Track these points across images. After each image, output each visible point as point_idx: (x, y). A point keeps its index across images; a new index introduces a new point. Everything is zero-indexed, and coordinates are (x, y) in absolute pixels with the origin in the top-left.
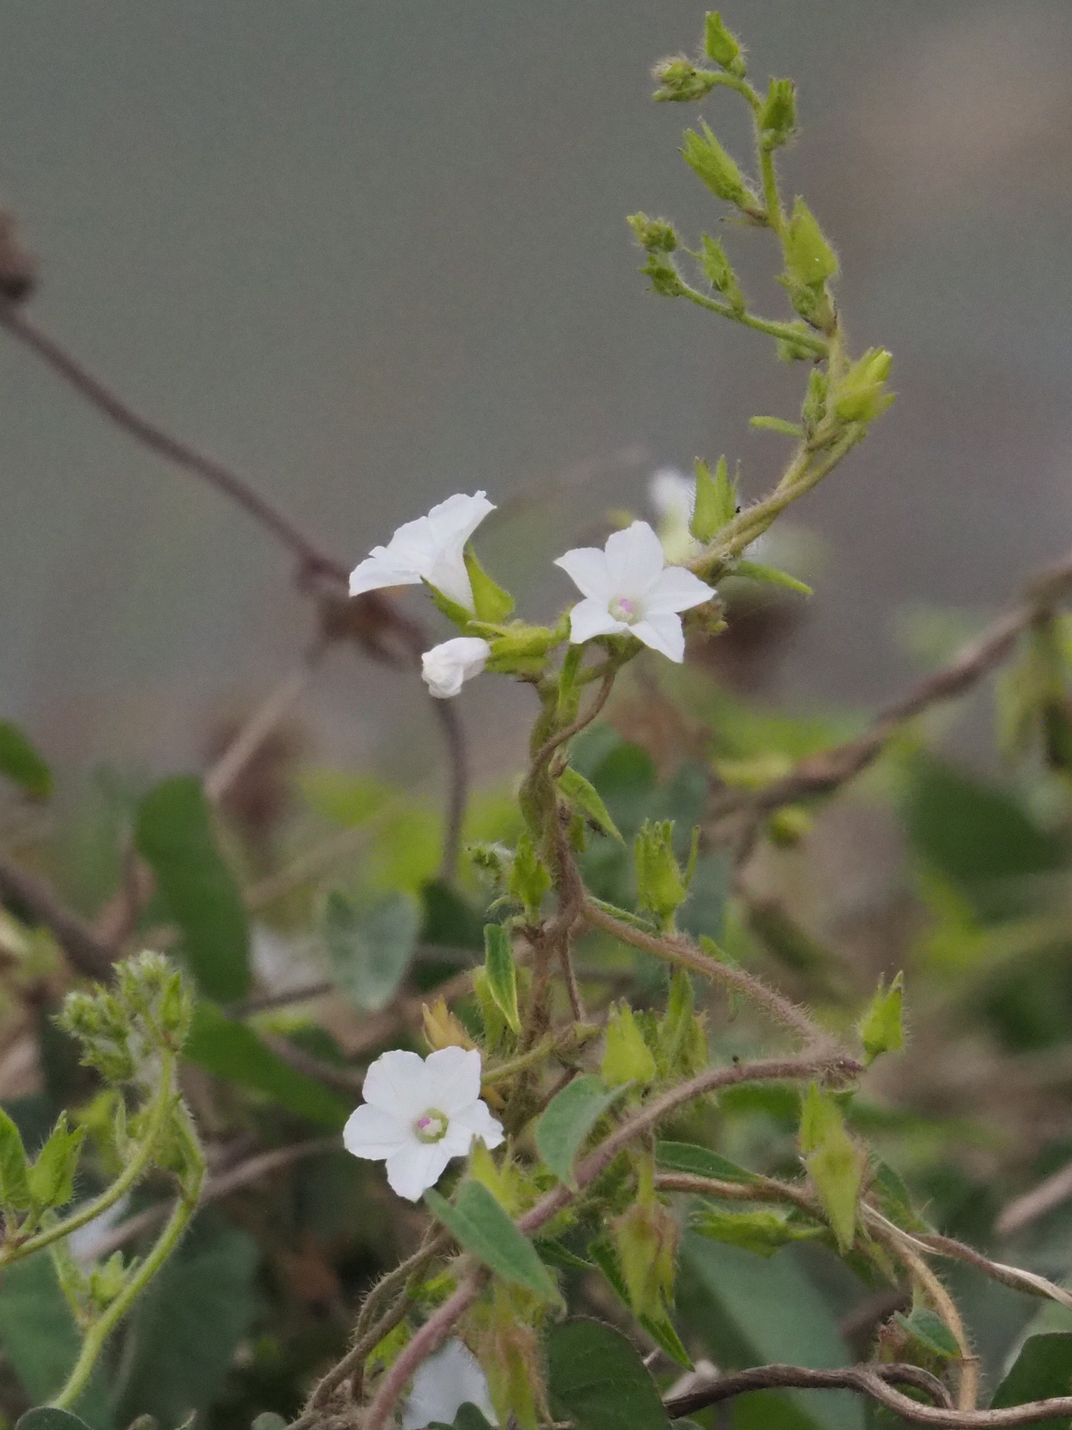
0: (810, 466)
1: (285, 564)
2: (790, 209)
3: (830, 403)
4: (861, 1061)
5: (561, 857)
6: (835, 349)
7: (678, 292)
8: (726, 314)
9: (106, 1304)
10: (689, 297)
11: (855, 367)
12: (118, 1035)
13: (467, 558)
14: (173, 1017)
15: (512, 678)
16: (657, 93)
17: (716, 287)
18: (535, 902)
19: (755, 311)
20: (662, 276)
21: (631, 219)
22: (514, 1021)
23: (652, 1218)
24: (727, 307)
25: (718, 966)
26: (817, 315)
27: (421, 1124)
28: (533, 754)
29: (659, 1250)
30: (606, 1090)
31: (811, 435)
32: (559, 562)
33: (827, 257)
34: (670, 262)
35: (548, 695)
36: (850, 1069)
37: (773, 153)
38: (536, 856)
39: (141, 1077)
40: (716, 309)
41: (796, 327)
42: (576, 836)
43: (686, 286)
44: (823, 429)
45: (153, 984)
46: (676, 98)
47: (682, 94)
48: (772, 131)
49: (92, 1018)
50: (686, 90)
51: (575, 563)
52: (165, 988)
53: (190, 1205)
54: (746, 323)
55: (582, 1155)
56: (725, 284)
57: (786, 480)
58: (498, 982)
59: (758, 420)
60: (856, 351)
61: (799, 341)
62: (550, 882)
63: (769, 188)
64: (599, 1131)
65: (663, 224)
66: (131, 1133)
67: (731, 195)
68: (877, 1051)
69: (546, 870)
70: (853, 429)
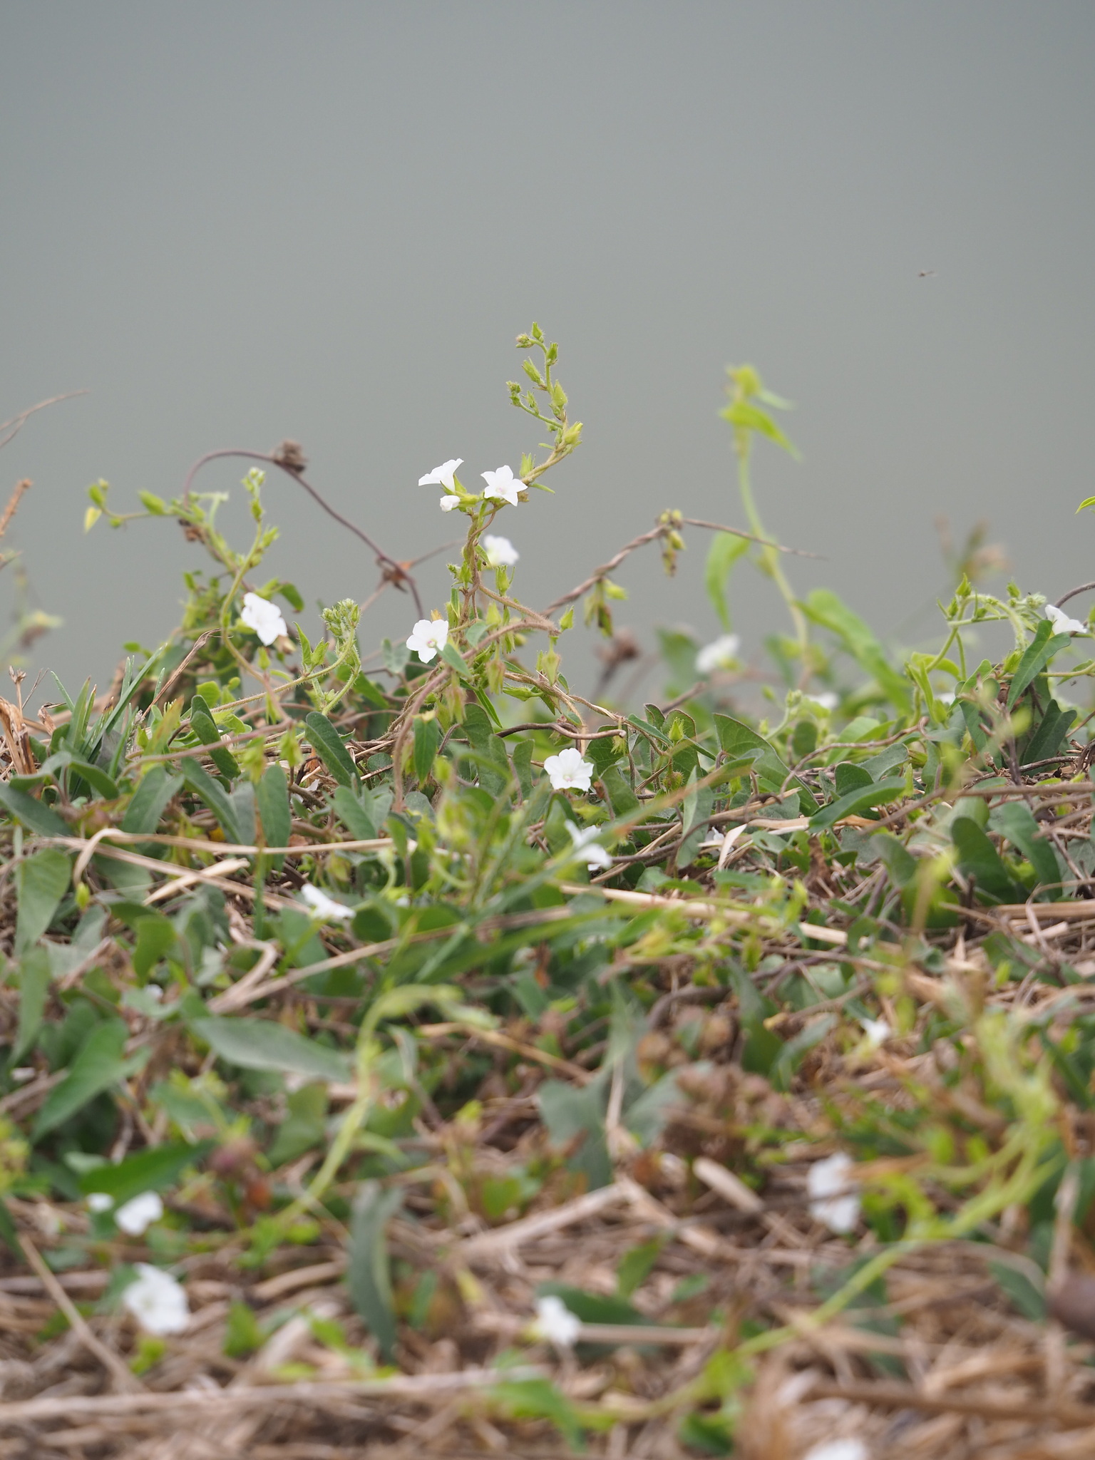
0: (556, 457)
1: (375, 557)
2: (554, 384)
3: (563, 438)
4: (560, 631)
5: (474, 570)
6: (565, 426)
7: (520, 406)
8: (533, 414)
9: (329, 702)
10: (523, 408)
11: (571, 428)
12: (339, 622)
13: (454, 476)
14: (355, 618)
15: (465, 513)
16: (517, 345)
17: (531, 406)
18: (466, 582)
19: (541, 414)
20: (515, 399)
21: (507, 383)
22: (458, 615)
23: (498, 664)
24: (534, 412)
25: (518, 605)
26: (560, 416)
27: (429, 642)
28: (469, 536)
29: (499, 673)
30: (487, 625)
31: (557, 448)
32: (482, 475)
33: (564, 398)
34: (518, 396)
35: (475, 519)
36: (557, 633)
37: (550, 367)
38: (468, 567)
39: (344, 636)
40: (531, 413)
41: (554, 420)
42: (479, 565)
43: (522, 404)
44: (561, 446)
45: (350, 608)
46: (522, 347)
47: (524, 345)
48: (550, 360)
49: (331, 616)
50: (526, 344)
51: (487, 475)
52: (353, 609)
53: (355, 676)
54: (539, 417)
55: (480, 641)
56: (533, 405)
57: (549, 460)
58: (454, 604)
59: (541, 444)
60: (571, 424)
61: (555, 424)
62: (471, 576)
63: (548, 379)
64: (483, 637)
65: (517, 384)
66: (340, 650)
67: (536, 380)
68: (565, 628)
69: (471, 572)
70: (569, 447)
